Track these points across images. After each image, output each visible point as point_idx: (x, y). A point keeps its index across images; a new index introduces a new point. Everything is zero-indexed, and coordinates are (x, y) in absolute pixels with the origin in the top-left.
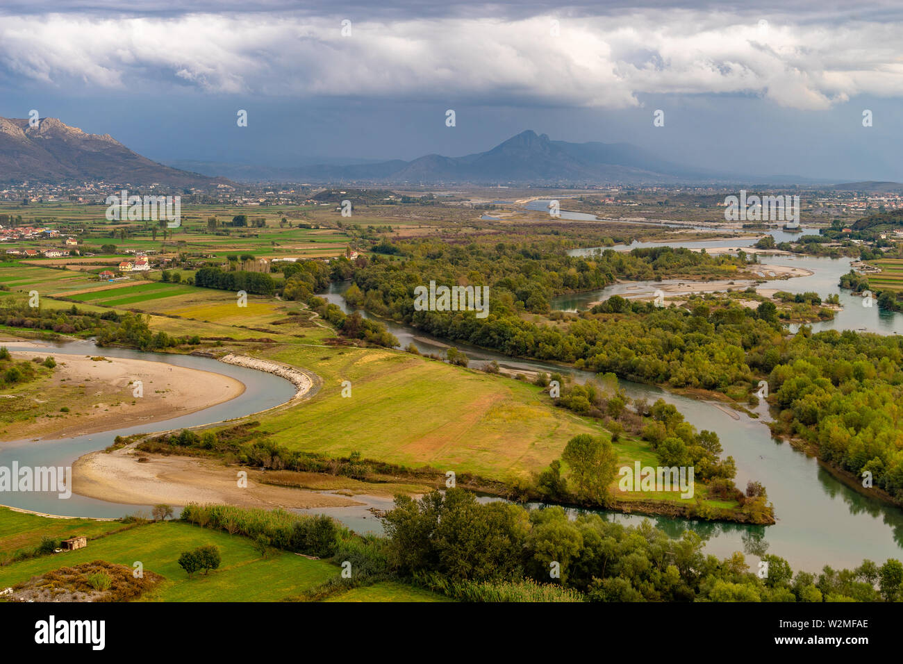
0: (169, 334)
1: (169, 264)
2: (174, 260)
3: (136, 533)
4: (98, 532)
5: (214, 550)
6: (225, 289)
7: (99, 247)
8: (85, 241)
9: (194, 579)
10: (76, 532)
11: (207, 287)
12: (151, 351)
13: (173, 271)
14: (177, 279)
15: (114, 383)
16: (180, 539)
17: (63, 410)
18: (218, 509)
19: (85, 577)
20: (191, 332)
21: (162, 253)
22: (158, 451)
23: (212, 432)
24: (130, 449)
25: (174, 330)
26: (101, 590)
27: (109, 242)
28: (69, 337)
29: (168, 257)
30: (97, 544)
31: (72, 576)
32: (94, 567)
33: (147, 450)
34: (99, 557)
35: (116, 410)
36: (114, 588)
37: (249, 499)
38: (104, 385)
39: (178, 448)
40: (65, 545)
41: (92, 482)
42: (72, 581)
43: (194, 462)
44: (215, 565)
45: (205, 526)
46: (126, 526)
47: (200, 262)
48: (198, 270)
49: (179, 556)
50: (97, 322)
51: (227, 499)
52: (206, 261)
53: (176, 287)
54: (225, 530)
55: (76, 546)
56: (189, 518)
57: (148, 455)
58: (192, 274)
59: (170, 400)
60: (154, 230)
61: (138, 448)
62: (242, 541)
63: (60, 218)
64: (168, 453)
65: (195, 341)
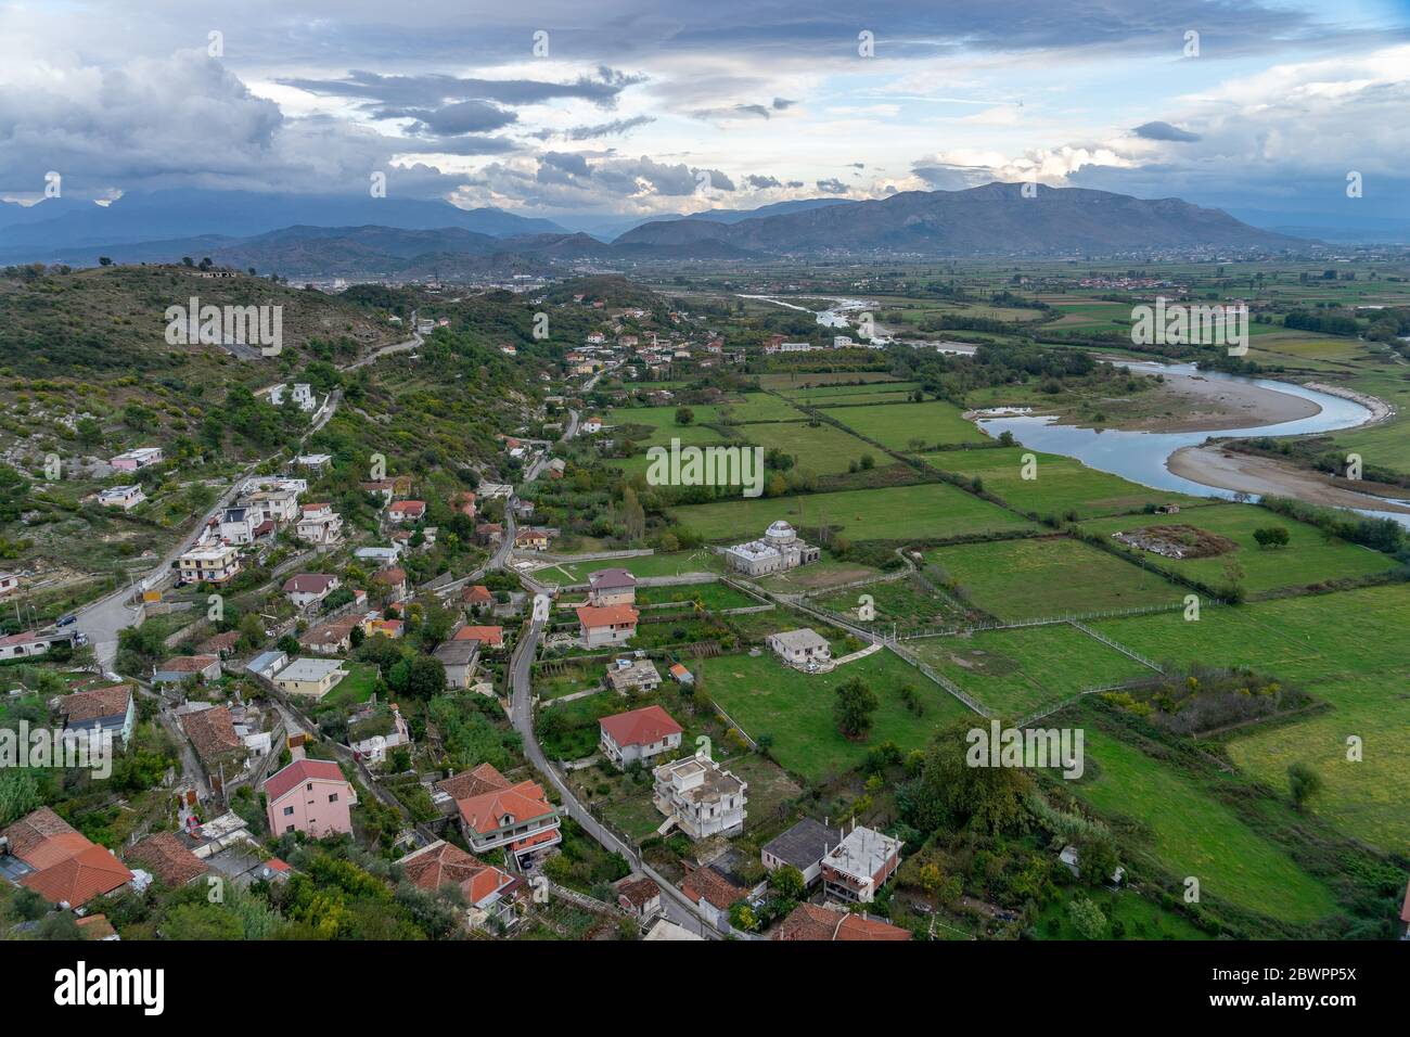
0: (1258, 363)
1: (1262, 309)
2: (1267, 306)
3: (1219, 509)
4: (1189, 504)
5: (1284, 531)
6: (1311, 330)
7: (1204, 295)
8: (1194, 290)
9: (1266, 550)
10: (1170, 501)
11: (1295, 328)
12: (1240, 375)
13: (1265, 315)
14: (1268, 320)
15: (1209, 397)
16: (1256, 519)
17: (1168, 414)
18: (1290, 501)
19: (1177, 534)
20: (1277, 363)
21: (1257, 300)
22: (1241, 451)
23: (1289, 441)
24: (1218, 447)
25: (1262, 360)
26: (1188, 545)
27: (1212, 291)
28: (1176, 361)
29: (1262, 304)
30: (1187, 512)
31: (1166, 532)
32: (1184, 529)
33: (1232, 449)
34: (1188, 522)
35: (1210, 417)
36: (1198, 546)
37: (1318, 497)
38: (1201, 398)
39: (1258, 450)
40: (1162, 509)
41: (1185, 467)
42: (1166, 535)
43: (1271, 463)
44: (1284, 542)
45: (1278, 511)
46: (1211, 502)
47: (1290, 308)
48: (1288, 314)
49: (1254, 531)
50: (1198, 351)
51: (1298, 494)
52: (1296, 307)
53: (1267, 327)
54: (1295, 517)
55: (1171, 511)
56: (1265, 505)
57: (1233, 454)
58: (1282, 317)
59: (1254, 413)
60: (1252, 282)
61: (1224, 447)
62: (1309, 528)
63: (1175, 273)
64: (1249, 454)
65: (1280, 370)
